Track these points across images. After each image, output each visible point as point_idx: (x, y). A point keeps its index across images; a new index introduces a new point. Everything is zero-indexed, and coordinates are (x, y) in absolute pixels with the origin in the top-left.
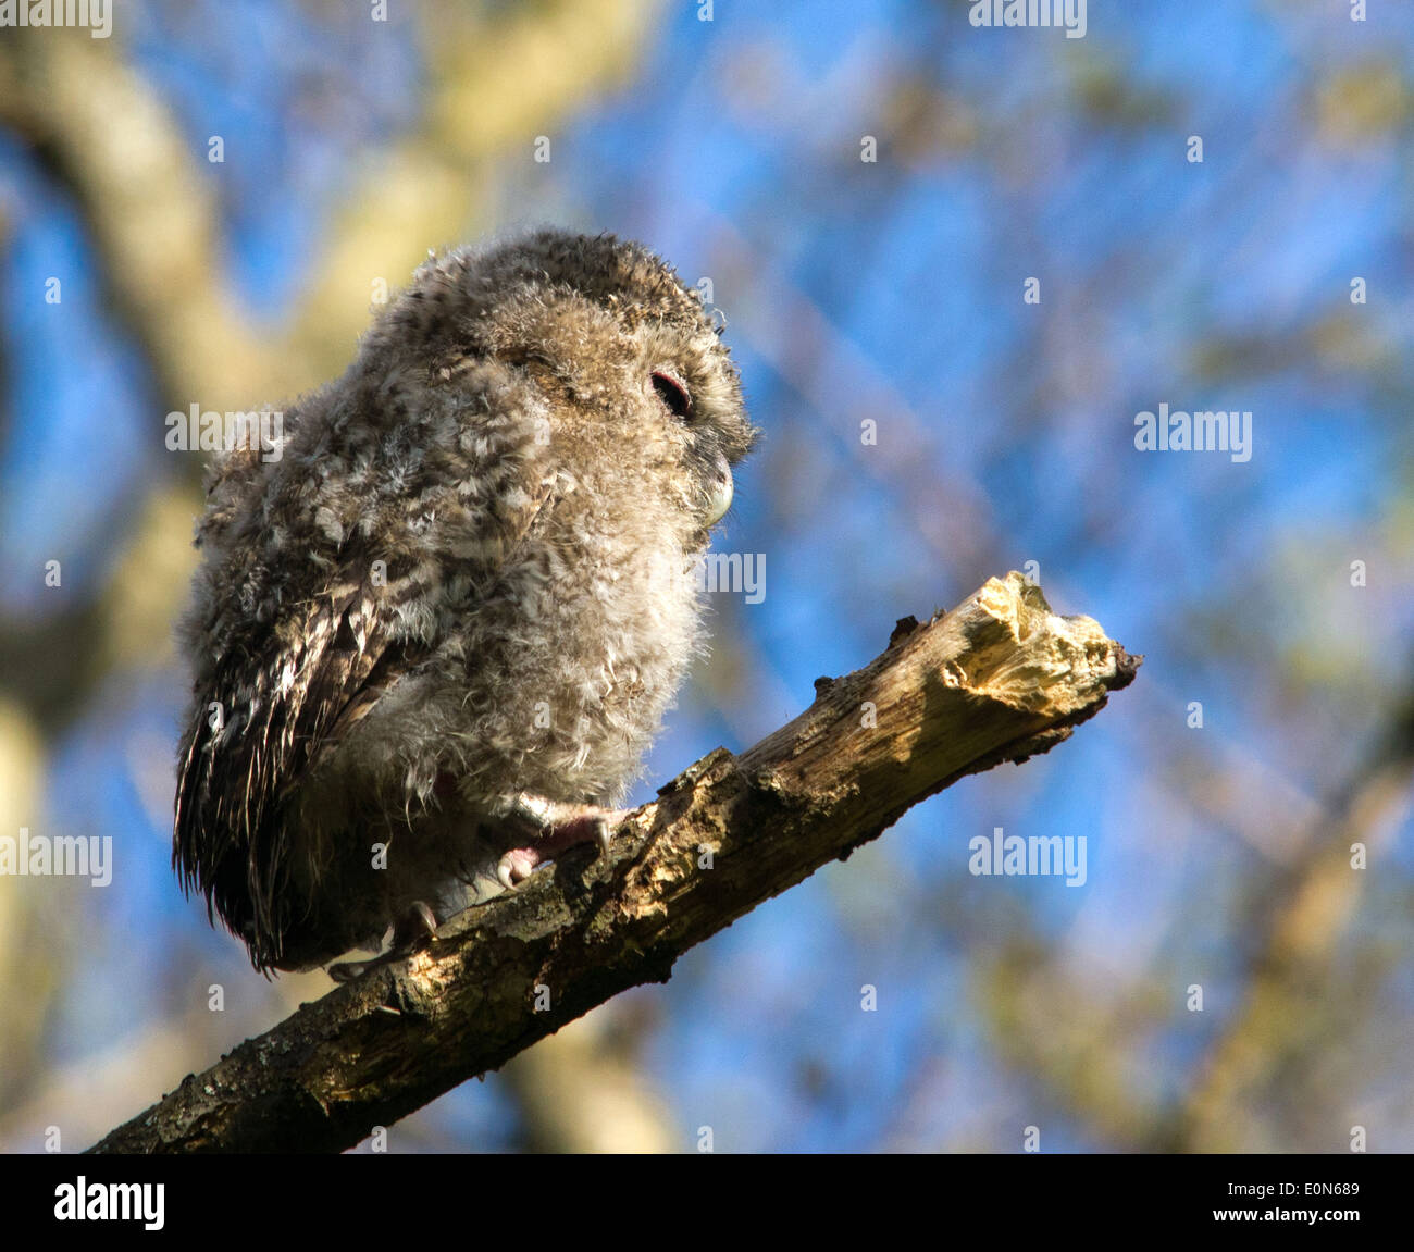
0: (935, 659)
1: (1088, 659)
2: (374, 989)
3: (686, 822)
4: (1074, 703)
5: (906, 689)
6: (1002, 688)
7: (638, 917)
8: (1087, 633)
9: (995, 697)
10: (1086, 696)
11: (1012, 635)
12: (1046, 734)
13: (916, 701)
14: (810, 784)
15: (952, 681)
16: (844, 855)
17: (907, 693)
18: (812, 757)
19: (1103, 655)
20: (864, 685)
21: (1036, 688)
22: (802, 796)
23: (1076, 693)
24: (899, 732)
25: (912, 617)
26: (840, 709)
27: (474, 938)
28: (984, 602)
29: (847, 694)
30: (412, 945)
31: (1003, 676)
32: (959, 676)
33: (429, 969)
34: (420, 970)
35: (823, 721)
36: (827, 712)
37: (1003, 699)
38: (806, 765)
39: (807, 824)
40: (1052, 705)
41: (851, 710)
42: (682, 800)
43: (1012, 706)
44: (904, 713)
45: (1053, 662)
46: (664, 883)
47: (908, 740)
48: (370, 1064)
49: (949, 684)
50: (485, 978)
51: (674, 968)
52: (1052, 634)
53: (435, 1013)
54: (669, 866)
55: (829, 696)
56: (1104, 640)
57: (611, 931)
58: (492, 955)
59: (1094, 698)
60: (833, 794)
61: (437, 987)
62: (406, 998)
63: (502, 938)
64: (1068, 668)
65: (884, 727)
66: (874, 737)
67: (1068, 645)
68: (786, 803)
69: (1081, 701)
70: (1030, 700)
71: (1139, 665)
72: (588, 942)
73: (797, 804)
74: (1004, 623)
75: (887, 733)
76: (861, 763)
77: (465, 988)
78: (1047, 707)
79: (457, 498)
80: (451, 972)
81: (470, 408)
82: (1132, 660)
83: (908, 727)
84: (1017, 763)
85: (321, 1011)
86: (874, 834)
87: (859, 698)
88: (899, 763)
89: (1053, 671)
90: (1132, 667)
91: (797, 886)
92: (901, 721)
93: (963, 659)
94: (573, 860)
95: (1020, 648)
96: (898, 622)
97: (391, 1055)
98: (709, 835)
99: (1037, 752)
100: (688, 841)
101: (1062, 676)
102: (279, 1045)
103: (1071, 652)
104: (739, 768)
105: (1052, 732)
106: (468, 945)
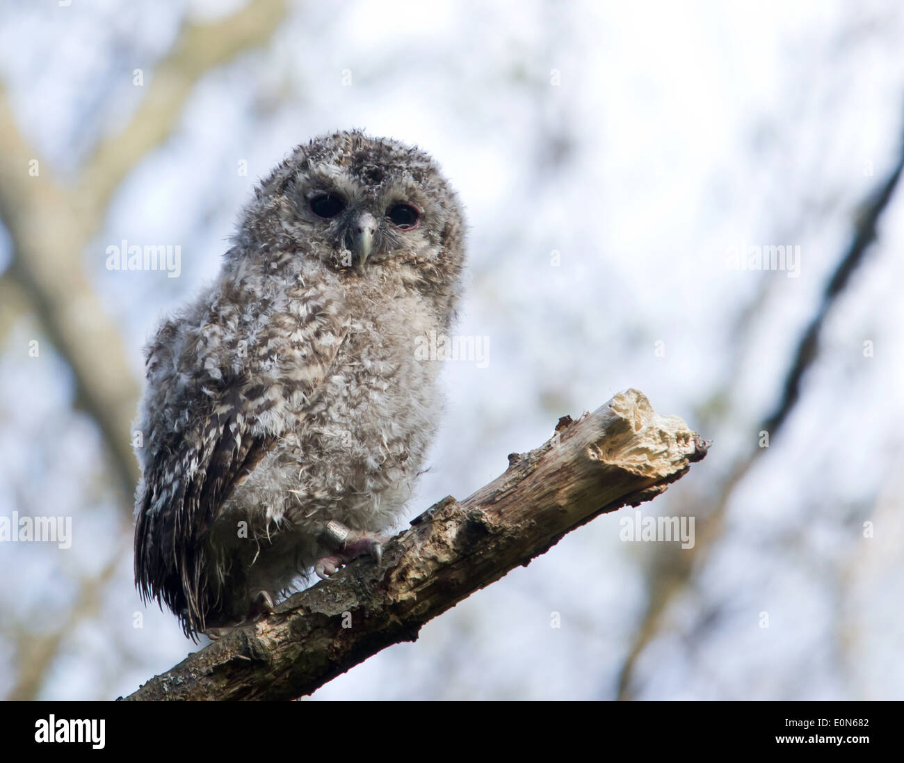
0: (584, 442)
1: (677, 442)
2: (235, 644)
3: (428, 542)
4: (669, 470)
5: (565, 461)
6: (625, 460)
7: (398, 601)
8: (677, 426)
9: (620, 466)
10: (676, 466)
11: (630, 427)
12: (651, 489)
13: (571, 468)
14: (505, 519)
15: (593, 455)
16: (525, 563)
17: (566, 463)
18: (507, 502)
19: (687, 440)
20: (539, 458)
21: (645, 461)
22: (500, 527)
23: (670, 463)
24: (561, 487)
25: (569, 416)
26: (524, 472)
27: (297, 613)
28: (614, 407)
29: (528, 463)
30: (258, 617)
31: (625, 452)
32: (598, 452)
33: (268, 632)
34: (263, 633)
35: (514, 479)
36: (515, 474)
37: (625, 467)
38: (503, 508)
39: (503, 544)
40: (655, 471)
41: (531, 473)
42: (425, 529)
43: (631, 472)
44: (564, 476)
45: (656, 444)
46: (414, 580)
47: (566, 492)
48: (232, 691)
49: (592, 458)
50: (303, 638)
51: (420, 633)
52: (655, 427)
53: (272, 660)
54: (418, 569)
55: (517, 464)
56: (688, 431)
57: (381, 609)
58: (307, 624)
59: (681, 467)
60: (520, 526)
61: (273, 643)
62: (254, 650)
63: (314, 613)
64: (666, 448)
65: (552, 484)
66: (545, 490)
67: (665, 434)
68: (491, 531)
69: (673, 469)
70: (641, 467)
71: (709, 447)
72: (367, 616)
73: (497, 531)
74: (626, 420)
75: (554, 488)
76: (536, 506)
77: (291, 644)
78: (653, 472)
79: (290, 344)
80: (282, 634)
81: (294, 286)
82: (705, 444)
83: (566, 484)
84: (633, 506)
85: (202, 658)
86: (544, 550)
87: (536, 466)
88: (560, 507)
89: (656, 450)
90: (705, 448)
91: (497, 582)
92: (562, 480)
93: (600, 442)
94: (358, 565)
95: (636, 435)
96: (560, 419)
97: (245, 685)
98: (442, 550)
99: (645, 500)
100: (429, 554)
101: (661, 453)
102: (176, 679)
103: (667, 438)
104: (462, 509)
105: (655, 488)
106: (293, 617)
